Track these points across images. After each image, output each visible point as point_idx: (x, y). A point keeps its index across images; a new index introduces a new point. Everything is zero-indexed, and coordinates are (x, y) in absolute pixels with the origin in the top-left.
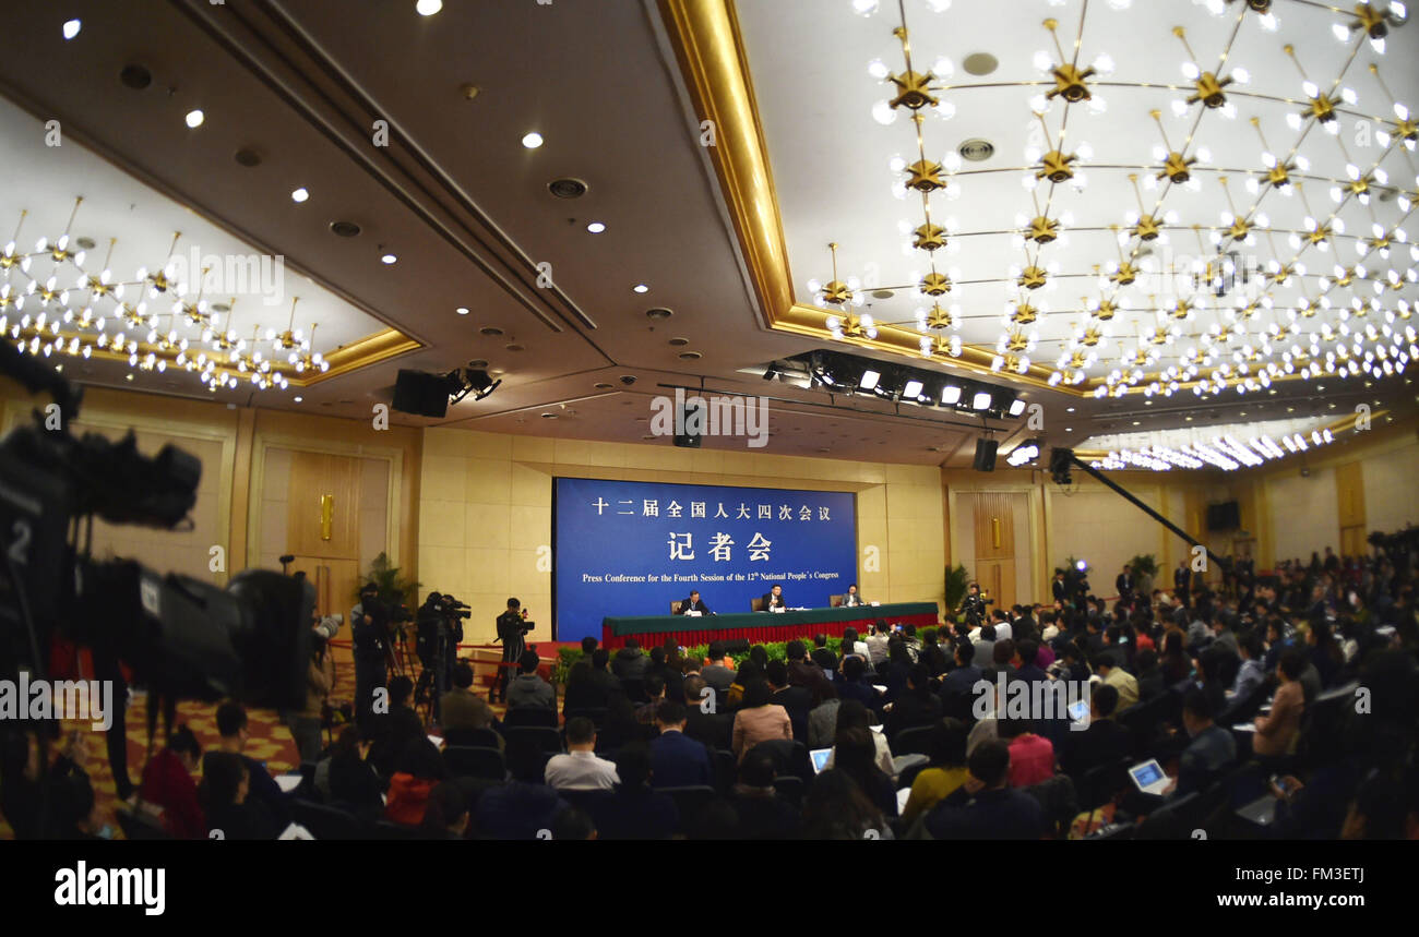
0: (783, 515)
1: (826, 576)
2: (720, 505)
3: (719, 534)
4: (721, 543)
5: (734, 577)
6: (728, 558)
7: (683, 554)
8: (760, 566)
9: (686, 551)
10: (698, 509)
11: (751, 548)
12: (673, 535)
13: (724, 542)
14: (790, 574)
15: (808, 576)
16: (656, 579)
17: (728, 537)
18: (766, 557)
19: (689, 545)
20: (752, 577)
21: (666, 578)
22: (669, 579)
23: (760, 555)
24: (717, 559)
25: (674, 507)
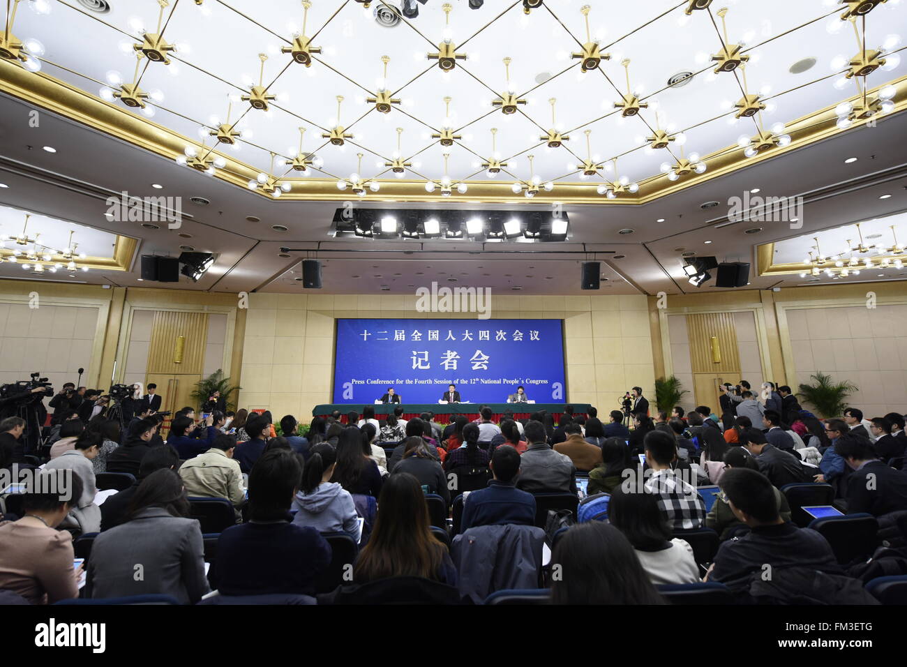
0: (499, 337)
1: (536, 382)
2: (450, 331)
3: (449, 351)
4: (449, 358)
5: (459, 382)
6: (455, 368)
7: (422, 365)
8: (480, 373)
9: (424, 363)
10: (433, 335)
11: (473, 361)
12: (415, 353)
13: (452, 357)
14: (505, 380)
15: (520, 382)
16: (401, 382)
17: (455, 353)
18: (485, 368)
19: (426, 359)
20: (473, 381)
21: (409, 382)
22: (411, 382)
23: (480, 365)
24: (447, 368)
25: (416, 334)
